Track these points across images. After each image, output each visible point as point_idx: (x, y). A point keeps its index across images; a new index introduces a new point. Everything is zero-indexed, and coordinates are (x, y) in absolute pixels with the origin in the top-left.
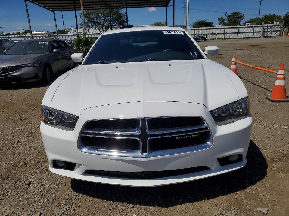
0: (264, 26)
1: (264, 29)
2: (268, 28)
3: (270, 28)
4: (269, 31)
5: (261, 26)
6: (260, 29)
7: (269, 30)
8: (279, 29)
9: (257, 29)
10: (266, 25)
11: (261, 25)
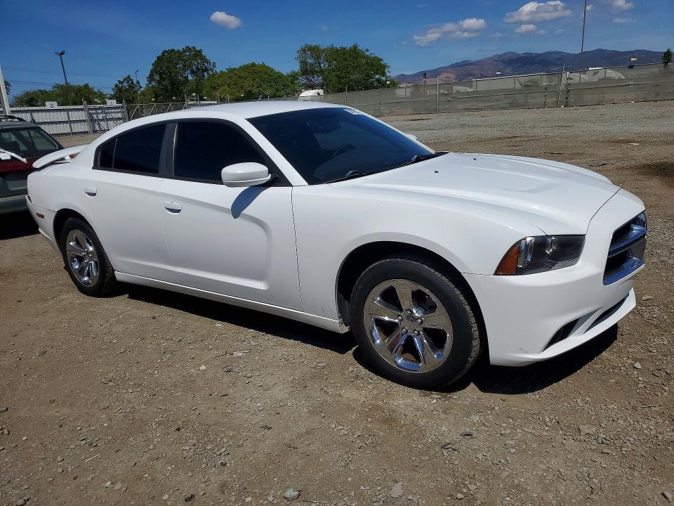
0: (89, 109)
1: (90, 115)
2: (97, 114)
3: (102, 113)
4: (101, 120)
5: (82, 110)
6: (82, 115)
7: (101, 117)
8: (120, 115)
9: (75, 116)
10: (92, 106)
11: (82, 107)
